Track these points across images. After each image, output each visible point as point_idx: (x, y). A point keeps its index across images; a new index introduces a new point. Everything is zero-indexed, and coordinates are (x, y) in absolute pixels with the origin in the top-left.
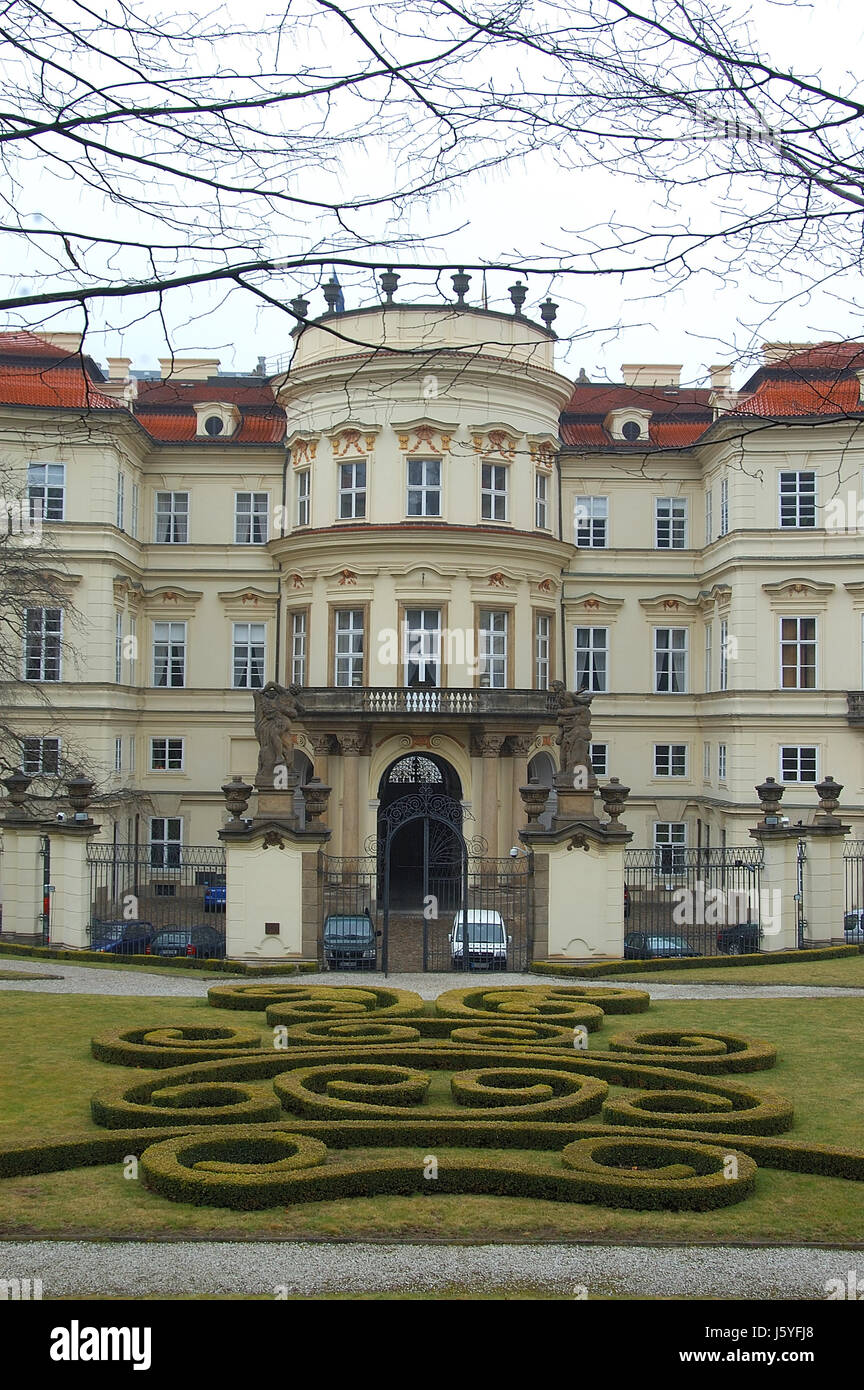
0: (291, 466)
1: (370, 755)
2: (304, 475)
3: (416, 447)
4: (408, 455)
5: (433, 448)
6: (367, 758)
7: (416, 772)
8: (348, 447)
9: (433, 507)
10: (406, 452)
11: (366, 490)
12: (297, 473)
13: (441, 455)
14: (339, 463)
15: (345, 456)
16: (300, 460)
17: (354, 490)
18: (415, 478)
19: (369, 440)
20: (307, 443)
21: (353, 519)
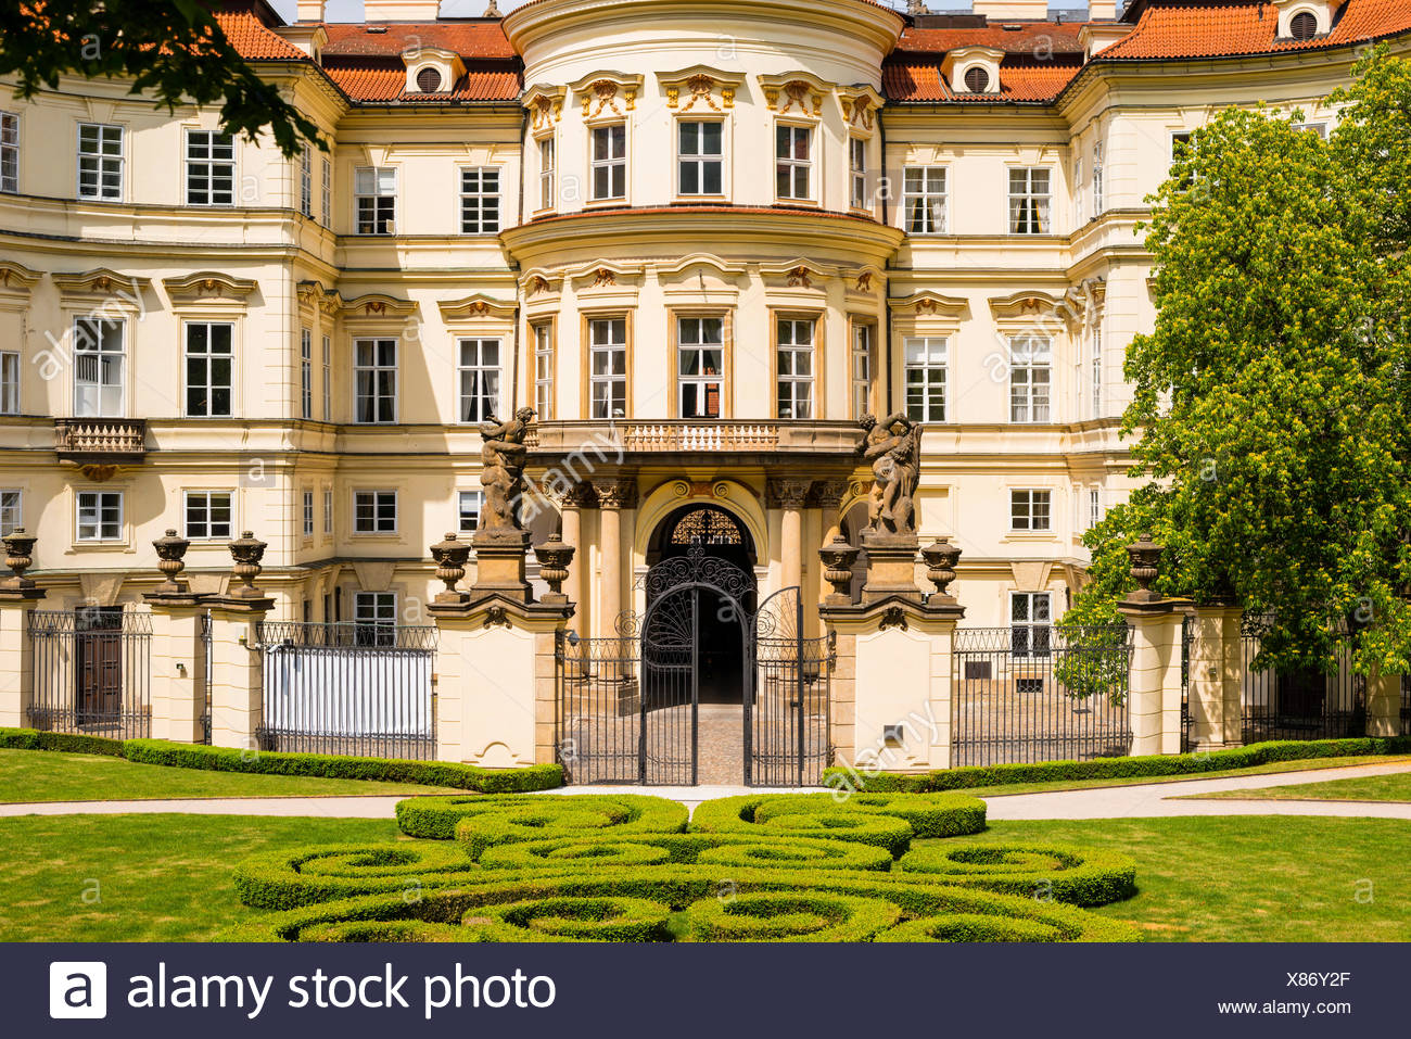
0: (530, 131)
1: (636, 508)
2: (546, 144)
3: (691, 105)
4: (679, 114)
5: (712, 105)
6: (632, 511)
7: (707, 529)
8: (601, 105)
9: (713, 183)
10: (676, 111)
11: (626, 161)
12: (537, 141)
13: (723, 115)
14: (590, 128)
15: (599, 117)
16: (541, 123)
17: (610, 162)
18: (688, 145)
19: (630, 96)
20: (548, 101)
21: (610, 201)
